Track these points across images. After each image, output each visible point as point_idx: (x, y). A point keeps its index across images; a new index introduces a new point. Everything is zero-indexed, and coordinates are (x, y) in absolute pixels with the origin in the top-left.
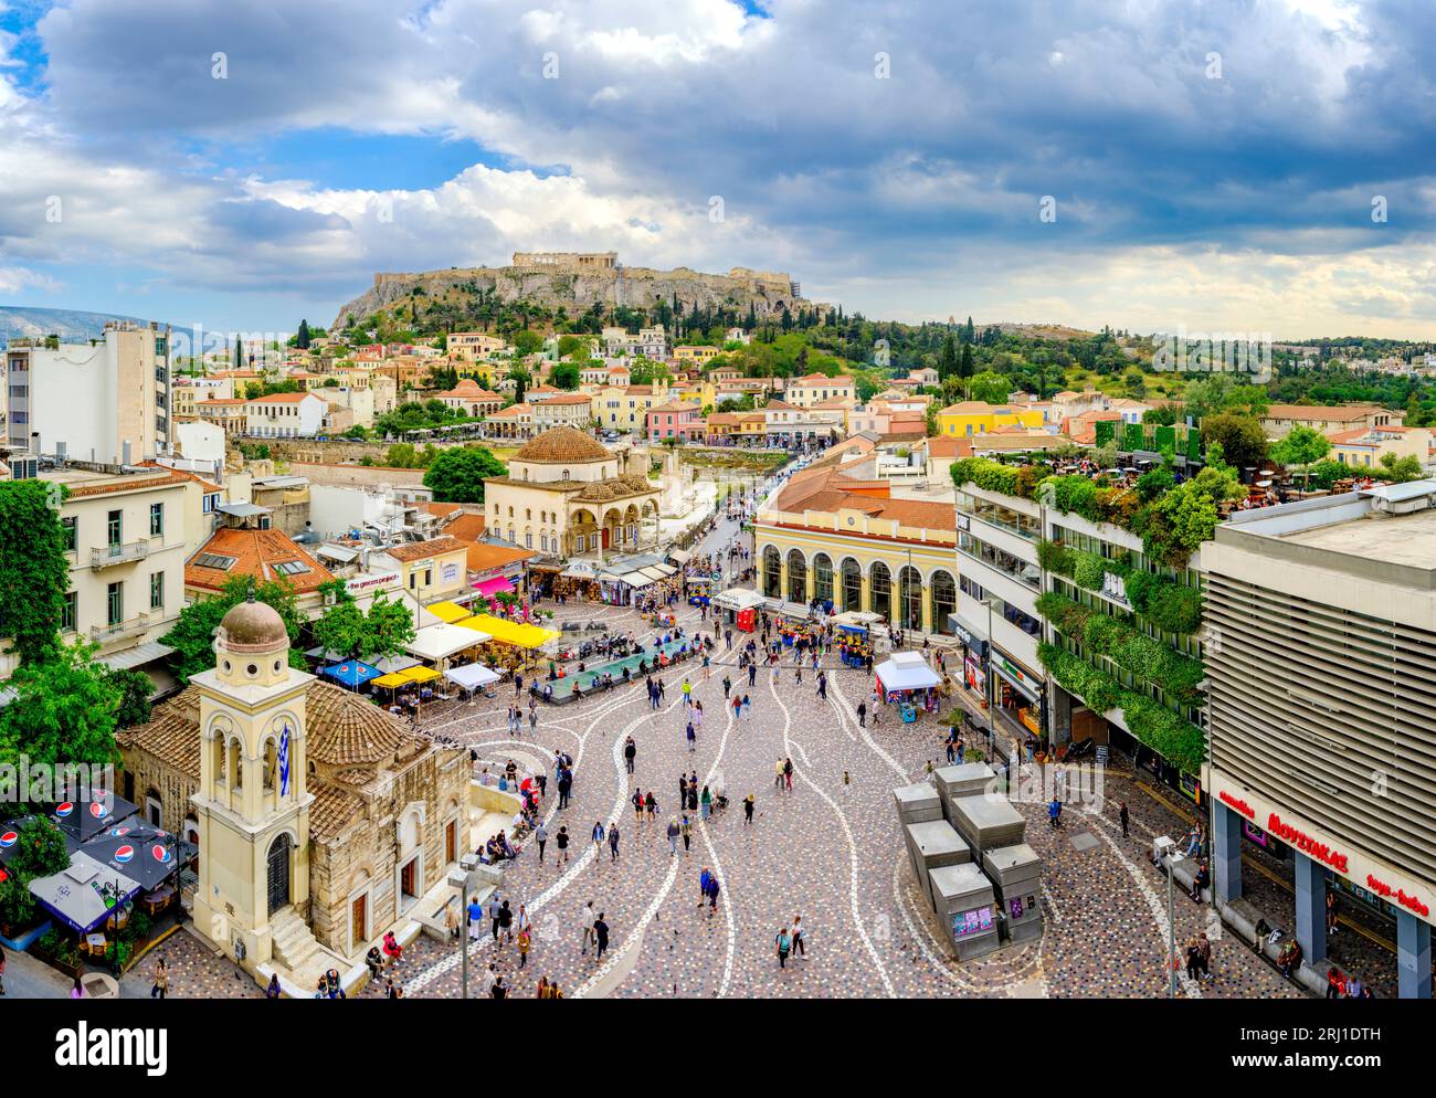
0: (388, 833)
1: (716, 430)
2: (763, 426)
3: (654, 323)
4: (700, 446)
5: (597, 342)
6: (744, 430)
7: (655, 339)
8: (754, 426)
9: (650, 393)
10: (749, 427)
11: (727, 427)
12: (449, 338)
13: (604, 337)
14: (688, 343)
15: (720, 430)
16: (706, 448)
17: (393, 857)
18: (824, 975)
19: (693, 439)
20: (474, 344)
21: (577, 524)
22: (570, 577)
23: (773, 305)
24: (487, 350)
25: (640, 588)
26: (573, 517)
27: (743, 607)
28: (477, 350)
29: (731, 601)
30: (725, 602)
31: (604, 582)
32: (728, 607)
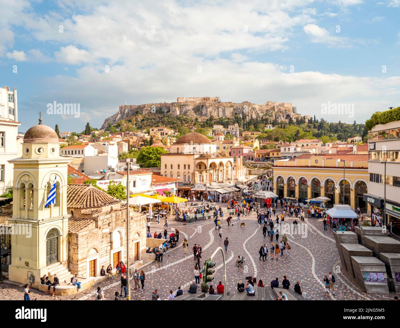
0: (107, 236)
1: (259, 156)
2: (279, 153)
3: (234, 123)
4: (253, 162)
5: (211, 130)
6: (271, 155)
7: (235, 129)
8: (275, 153)
9: (232, 143)
10: (273, 154)
11: (264, 155)
12: (151, 130)
13: (214, 129)
14: (248, 130)
15: (261, 156)
16: (255, 162)
17: (110, 247)
19: (249, 159)
20: (161, 132)
21: (198, 169)
22: (195, 191)
23: (285, 116)
24: (166, 134)
25: (223, 194)
26: (197, 166)
27: (266, 198)
28: (162, 134)
29: (262, 195)
30: (259, 196)
31: (209, 192)
32: (260, 197)
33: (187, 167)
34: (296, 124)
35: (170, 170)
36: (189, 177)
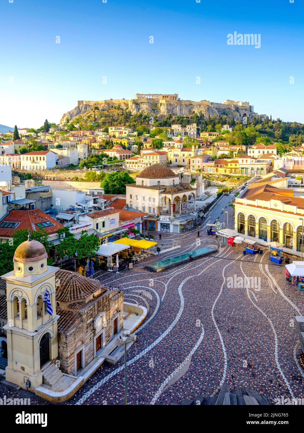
0: (90, 325)
2: (237, 164)
3: (192, 123)
5: (170, 130)
7: (193, 129)
8: (233, 164)
9: (191, 151)
10: (231, 165)
11: (222, 165)
12: (109, 128)
13: (173, 129)
14: (206, 131)
15: (219, 166)
16: (214, 173)
17: (93, 334)
18: (264, 382)
20: (119, 131)
21: (163, 202)
23: (242, 116)
24: (125, 133)
26: (162, 199)
27: (229, 236)
28: (121, 133)
29: (224, 233)
30: (222, 234)
32: (223, 236)
33: (152, 200)
34: (252, 124)
35: (136, 201)
36: (154, 209)
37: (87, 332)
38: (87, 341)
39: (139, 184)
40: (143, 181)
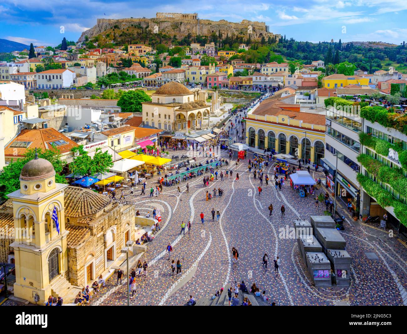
0: (101, 239)
1: (233, 83)
2: (252, 82)
3: (211, 42)
4: (227, 89)
5: (188, 49)
6: (244, 83)
7: (211, 48)
8: (248, 82)
9: (208, 69)
10: (246, 82)
11: (238, 82)
12: (129, 47)
13: (191, 47)
14: (223, 50)
15: (235, 83)
16: (229, 90)
17: (103, 247)
18: (263, 281)
19: (224, 86)
20: (139, 49)
21: (178, 119)
22: (175, 139)
23: (258, 35)
24: (145, 51)
25: (201, 143)
26: (177, 116)
27: (240, 150)
28: (140, 51)
29: (236, 147)
30: (233, 148)
31: (188, 141)
32: (234, 150)
33: (167, 117)
34: (267, 43)
35: (152, 118)
36: (169, 126)
37: (97, 245)
38: (98, 254)
39: (155, 102)
40: (159, 99)
